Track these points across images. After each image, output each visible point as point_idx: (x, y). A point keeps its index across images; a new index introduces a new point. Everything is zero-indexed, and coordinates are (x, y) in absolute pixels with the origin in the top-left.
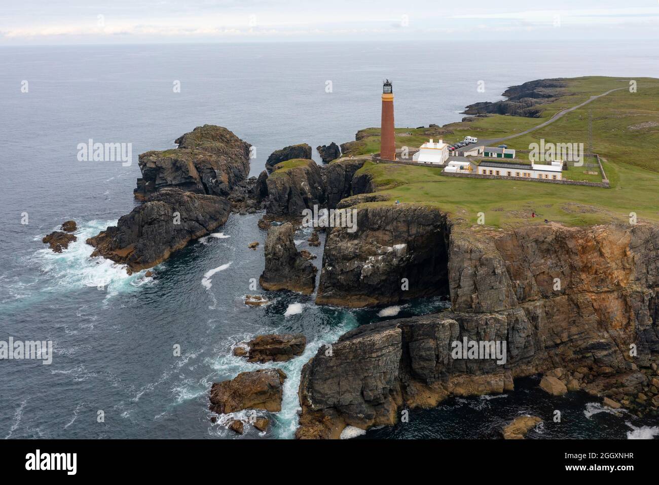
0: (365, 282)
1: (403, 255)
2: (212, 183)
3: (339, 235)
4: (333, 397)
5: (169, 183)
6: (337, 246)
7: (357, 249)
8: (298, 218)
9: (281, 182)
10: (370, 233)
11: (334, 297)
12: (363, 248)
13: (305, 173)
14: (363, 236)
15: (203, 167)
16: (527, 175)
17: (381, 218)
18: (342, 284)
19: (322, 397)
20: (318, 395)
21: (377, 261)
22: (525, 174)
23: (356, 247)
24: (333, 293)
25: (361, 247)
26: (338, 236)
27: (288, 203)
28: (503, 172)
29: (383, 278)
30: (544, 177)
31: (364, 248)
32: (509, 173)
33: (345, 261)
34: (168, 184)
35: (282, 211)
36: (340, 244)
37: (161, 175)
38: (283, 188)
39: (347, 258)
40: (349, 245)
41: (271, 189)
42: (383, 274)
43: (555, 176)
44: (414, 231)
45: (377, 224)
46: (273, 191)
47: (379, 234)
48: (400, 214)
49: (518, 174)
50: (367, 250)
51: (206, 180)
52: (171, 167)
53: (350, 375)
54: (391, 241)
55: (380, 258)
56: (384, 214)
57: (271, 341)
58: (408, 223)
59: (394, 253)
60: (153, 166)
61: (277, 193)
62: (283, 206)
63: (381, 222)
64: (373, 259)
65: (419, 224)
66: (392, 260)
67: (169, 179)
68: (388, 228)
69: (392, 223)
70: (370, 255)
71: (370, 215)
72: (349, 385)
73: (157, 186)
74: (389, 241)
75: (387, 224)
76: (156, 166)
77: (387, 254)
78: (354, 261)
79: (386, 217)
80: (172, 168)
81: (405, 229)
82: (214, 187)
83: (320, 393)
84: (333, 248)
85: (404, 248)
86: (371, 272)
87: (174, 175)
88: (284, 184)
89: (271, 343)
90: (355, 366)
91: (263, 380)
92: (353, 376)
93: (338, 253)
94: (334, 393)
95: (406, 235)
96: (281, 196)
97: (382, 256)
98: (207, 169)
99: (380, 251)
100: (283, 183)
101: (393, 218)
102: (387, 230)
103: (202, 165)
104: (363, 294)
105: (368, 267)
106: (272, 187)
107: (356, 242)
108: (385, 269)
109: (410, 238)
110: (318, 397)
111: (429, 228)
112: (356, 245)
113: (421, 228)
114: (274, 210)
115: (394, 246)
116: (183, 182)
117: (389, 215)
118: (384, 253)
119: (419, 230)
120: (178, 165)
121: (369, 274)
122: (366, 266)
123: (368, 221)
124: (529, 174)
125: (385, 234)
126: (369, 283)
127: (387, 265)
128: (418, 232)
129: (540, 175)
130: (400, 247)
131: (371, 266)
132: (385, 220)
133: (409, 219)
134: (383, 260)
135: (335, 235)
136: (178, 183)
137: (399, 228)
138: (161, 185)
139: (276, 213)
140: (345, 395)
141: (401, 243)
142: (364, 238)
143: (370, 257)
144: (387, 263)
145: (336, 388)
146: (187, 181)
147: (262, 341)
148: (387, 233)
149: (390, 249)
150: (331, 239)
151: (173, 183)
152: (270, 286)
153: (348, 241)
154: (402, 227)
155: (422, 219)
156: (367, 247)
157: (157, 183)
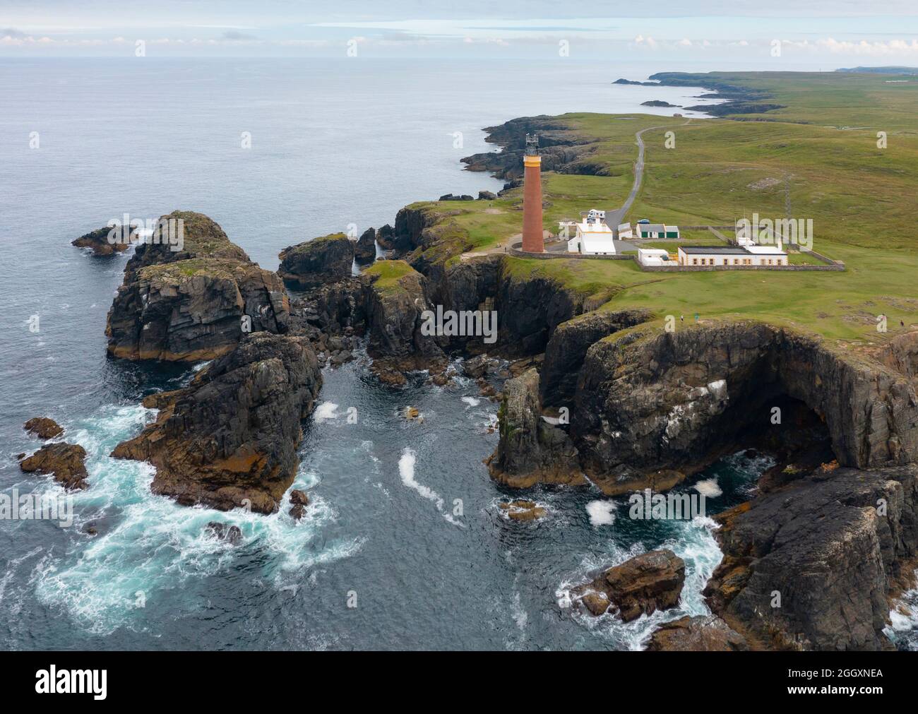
0: (671, 447)
1: (722, 397)
2: (261, 314)
3: (630, 378)
4: (841, 636)
5: (196, 321)
6: (630, 396)
7: (660, 397)
8: (435, 358)
9: (404, 302)
10: (676, 369)
11: (633, 481)
12: (668, 395)
13: (420, 284)
14: (667, 376)
15: (249, 288)
16: (748, 262)
17: (691, 344)
18: (640, 457)
19: (829, 641)
20: (823, 639)
21: (687, 412)
22: (745, 260)
23: (659, 394)
24: (630, 475)
25: (666, 394)
26: (628, 381)
27: (414, 337)
28: (719, 260)
29: (694, 436)
30: (767, 263)
31: (670, 395)
32: (726, 260)
33: (641, 420)
34: (194, 323)
35: (408, 351)
36: (634, 393)
37: (183, 309)
38: (409, 311)
39: (645, 414)
40: (648, 392)
41: (391, 314)
42: (696, 430)
43: (779, 261)
44: (735, 359)
45: (688, 354)
46: (393, 318)
47: (689, 370)
48: (715, 336)
49: (736, 261)
50: (674, 396)
51: (251, 310)
52: (202, 293)
53: (852, 595)
54: (706, 378)
55: (690, 406)
56: (694, 339)
57: (637, 572)
58: (728, 349)
59: (711, 396)
60: (172, 293)
61: (399, 321)
62: (407, 342)
63: (693, 351)
64: (681, 410)
65: (742, 347)
66: (708, 407)
67: (197, 314)
68: (702, 359)
69: (707, 351)
70: (677, 403)
71: (675, 343)
72: (856, 611)
73: (171, 330)
74: (703, 378)
75: (700, 353)
76: (178, 293)
77: (700, 399)
78: (654, 417)
79: (698, 343)
80: (204, 295)
81: (723, 358)
82: (264, 321)
83: (824, 634)
84: (625, 401)
85: (723, 386)
86: (678, 431)
87: (206, 307)
88: (408, 305)
89: (640, 576)
90: (855, 577)
91: (713, 638)
92: (856, 595)
93: (634, 408)
94: (841, 630)
95: (725, 367)
96: (404, 325)
97: (692, 403)
98: (255, 290)
99: (690, 396)
100: (407, 303)
101: (707, 343)
102: (700, 363)
103: (249, 283)
104: (666, 468)
105: (675, 423)
106: (391, 311)
107: (657, 386)
108: (698, 422)
109: (731, 371)
110: (823, 642)
111: (755, 352)
112: (659, 391)
113: (745, 354)
114: (394, 350)
115: (709, 385)
116: (221, 317)
117: (702, 340)
118: (696, 398)
119: (742, 357)
120: (218, 288)
121: (677, 434)
122: (671, 423)
123: (673, 352)
124: (749, 260)
125: (697, 369)
126: (677, 449)
127: (701, 415)
128: (741, 360)
129: (763, 260)
130: (718, 385)
131: (679, 420)
132: (697, 347)
133: (729, 342)
134: (696, 409)
135: (624, 380)
136: (213, 319)
137: (716, 357)
138: (181, 326)
139: (398, 355)
140: (855, 628)
141: (718, 380)
142: (668, 379)
143: (676, 408)
144: (700, 413)
145: (840, 620)
146: (229, 314)
147: (623, 575)
148: (700, 366)
149: (704, 391)
150: (621, 387)
151: (204, 320)
152: (523, 481)
153: (643, 386)
154: (720, 356)
155: (744, 341)
156: (674, 393)
157: (173, 323)
